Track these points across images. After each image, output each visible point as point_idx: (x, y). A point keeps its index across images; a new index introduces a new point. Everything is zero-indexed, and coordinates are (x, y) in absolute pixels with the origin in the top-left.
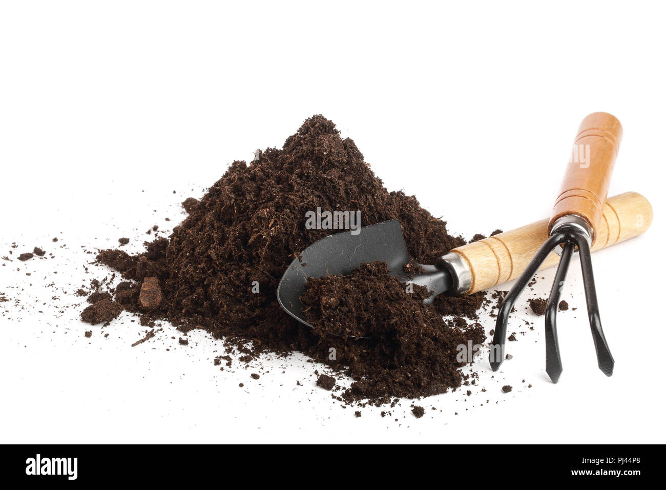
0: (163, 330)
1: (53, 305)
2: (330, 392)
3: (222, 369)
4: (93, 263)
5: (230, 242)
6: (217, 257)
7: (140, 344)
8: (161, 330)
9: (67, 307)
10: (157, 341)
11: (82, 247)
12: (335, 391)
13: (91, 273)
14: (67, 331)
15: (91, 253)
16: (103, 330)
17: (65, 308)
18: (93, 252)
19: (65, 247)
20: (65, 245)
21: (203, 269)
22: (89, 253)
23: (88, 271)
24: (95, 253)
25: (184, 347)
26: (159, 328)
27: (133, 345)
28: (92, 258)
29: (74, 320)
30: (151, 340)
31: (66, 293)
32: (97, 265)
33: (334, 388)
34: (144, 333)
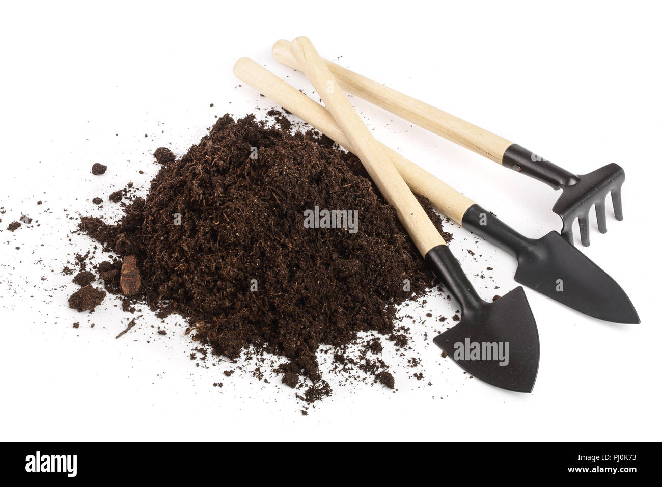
0: (143, 317)
1: (42, 287)
2: (294, 390)
3: (197, 365)
4: (75, 232)
5: (200, 236)
6: (189, 248)
7: (123, 335)
8: (141, 316)
9: (56, 289)
10: (138, 330)
11: (65, 211)
12: (299, 388)
13: (74, 245)
14: (56, 320)
15: (73, 218)
16: (89, 318)
17: (54, 291)
18: (75, 218)
19: (49, 211)
20: (49, 209)
21: (176, 258)
22: (71, 218)
23: (72, 242)
24: (77, 219)
25: (162, 337)
26: (140, 314)
27: (117, 337)
28: (74, 225)
29: (63, 306)
30: (133, 329)
31: (53, 271)
32: (79, 234)
33: (298, 386)
34: (126, 320)
